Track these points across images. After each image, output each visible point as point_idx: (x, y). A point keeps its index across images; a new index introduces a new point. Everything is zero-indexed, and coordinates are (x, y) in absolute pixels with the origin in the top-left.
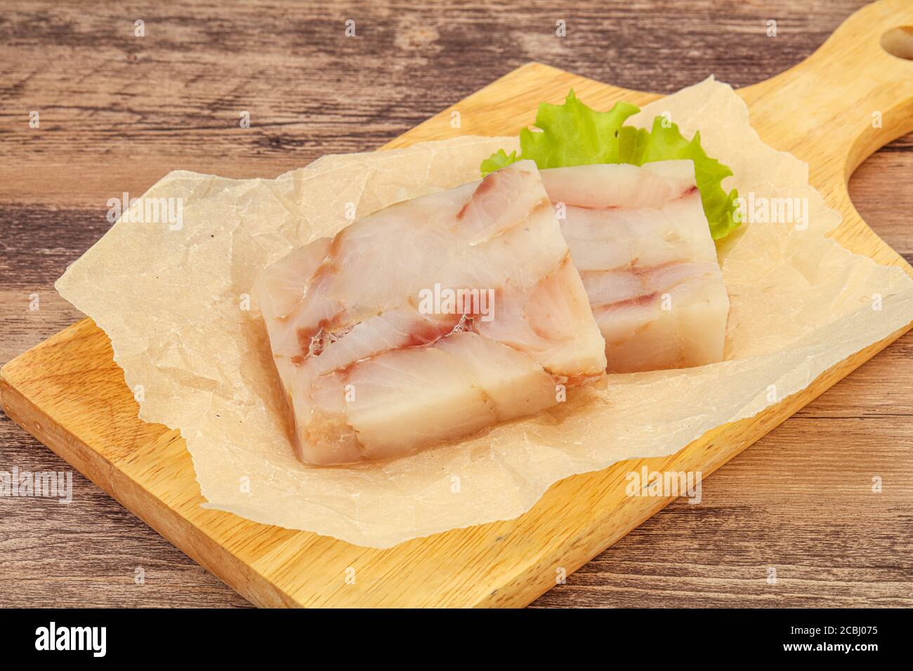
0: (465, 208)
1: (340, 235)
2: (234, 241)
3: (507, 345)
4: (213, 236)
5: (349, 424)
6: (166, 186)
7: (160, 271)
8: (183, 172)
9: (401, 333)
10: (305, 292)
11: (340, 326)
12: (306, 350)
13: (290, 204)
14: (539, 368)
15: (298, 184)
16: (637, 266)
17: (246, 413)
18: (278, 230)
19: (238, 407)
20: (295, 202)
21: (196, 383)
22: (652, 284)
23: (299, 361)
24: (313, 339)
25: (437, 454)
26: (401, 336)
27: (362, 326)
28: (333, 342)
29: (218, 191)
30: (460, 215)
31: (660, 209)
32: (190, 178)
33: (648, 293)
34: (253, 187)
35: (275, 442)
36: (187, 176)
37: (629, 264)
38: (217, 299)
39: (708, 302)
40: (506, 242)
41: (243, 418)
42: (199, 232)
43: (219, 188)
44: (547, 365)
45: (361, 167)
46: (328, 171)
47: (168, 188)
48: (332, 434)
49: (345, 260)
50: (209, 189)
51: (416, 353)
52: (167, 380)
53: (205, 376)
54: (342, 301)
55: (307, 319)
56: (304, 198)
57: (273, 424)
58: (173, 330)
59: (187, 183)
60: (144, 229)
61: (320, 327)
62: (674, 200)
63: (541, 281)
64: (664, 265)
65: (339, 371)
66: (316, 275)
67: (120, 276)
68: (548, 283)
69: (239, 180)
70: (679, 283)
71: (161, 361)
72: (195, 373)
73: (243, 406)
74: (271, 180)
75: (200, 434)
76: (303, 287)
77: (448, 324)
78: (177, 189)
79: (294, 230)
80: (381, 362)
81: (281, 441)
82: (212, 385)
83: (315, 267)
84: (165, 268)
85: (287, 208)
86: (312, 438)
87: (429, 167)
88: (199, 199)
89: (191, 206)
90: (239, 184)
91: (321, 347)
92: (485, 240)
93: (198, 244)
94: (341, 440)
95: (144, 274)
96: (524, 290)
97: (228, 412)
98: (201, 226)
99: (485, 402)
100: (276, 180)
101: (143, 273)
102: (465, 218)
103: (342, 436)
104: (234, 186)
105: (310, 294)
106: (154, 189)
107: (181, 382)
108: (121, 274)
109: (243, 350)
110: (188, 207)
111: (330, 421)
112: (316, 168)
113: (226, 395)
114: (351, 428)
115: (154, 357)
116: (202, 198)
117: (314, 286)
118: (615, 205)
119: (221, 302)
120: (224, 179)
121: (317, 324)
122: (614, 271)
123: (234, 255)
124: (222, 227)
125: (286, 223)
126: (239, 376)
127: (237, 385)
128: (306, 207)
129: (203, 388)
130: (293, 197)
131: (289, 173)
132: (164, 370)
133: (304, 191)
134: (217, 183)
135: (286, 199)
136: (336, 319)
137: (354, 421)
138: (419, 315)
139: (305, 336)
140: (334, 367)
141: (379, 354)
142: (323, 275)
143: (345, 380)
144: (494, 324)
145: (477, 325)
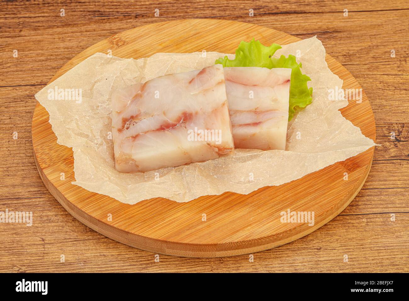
0: (193, 80)
1: (146, 83)
4: (107, 79)
5: (132, 158)
6: (92, 58)
8: (100, 53)
9: (158, 124)
11: (138, 119)
12: (123, 127)
13: (141, 70)
14: (205, 143)
15: (145, 63)
16: (257, 110)
17: (98, 148)
18: (134, 78)
19: (95, 145)
20: (143, 70)
21: (81, 135)
22: (261, 118)
23: (120, 131)
24: (127, 123)
27: (145, 120)
28: (133, 125)
29: (114, 62)
30: (190, 82)
31: (273, 88)
33: (258, 122)
35: (107, 160)
36: (102, 55)
37: (254, 109)
40: (204, 95)
41: (97, 150)
42: (101, 78)
45: (170, 59)
46: (157, 59)
48: (126, 161)
49: (146, 93)
50: (110, 61)
51: (162, 133)
53: (84, 133)
54: (140, 109)
55: (126, 115)
56: (146, 69)
57: (108, 153)
59: (101, 58)
60: (79, 74)
61: (131, 118)
62: (280, 85)
63: (213, 111)
64: (268, 111)
65: (133, 137)
66: (134, 97)
68: (215, 111)
70: (271, 119)
71: (68, 125)
72: (81, 131)
73: (97, 145)
76: (129, 101)
77: (175, 123)
78: (97, 60)
79: (140, 80)
80: (148, 135)
81: (109, 159)
82: (87, 136)
83: (135, 94)
84: (83, 90)
85: (139, 71)
86: (119, 162)
87: (197, 61)
88: (105, 65)
91: (129, 126)
92: (197, 93)
93: (99, 82)
94: (129, 164)
96: (206, 113)
98: (103, 75)
99: (185, 154)
100: (137, 61)
102: (192, 84)
103: (130, 162)
104: (121, 61)
105: (130, 104)
106: (87, 59)
107: (75, 134)
109: (105, 123)
110: (100, 67)
111: (126, 156)
112: (153, 58)
113: (92, 140)
114: (133, 160)
115: (66, 124)
116: (107, 64)
117: (132, 102)
118: (256, 84)
120: (117, 58)
121: (130, 117)
122: (248, 111)
123: (113, 86)
124: (112, 75)
125: (137, 77)
126: (99, 134)
127: (97, 137)
128: (146, 73)
129: (83, 137)
130: (143, 67)
131: (143, 58)
132: (69, 129)
133: (147, 66)
134: (114, 59)
135: (139, 68)
136: (137, 116)
137: (134, 157)
138: (166, 118)
139: (125, 121)
140: (131, 135)
141: (148, 132)
142: (137, 97)
143: (134, 141)
144: (192, 125)
145: (186, 124)
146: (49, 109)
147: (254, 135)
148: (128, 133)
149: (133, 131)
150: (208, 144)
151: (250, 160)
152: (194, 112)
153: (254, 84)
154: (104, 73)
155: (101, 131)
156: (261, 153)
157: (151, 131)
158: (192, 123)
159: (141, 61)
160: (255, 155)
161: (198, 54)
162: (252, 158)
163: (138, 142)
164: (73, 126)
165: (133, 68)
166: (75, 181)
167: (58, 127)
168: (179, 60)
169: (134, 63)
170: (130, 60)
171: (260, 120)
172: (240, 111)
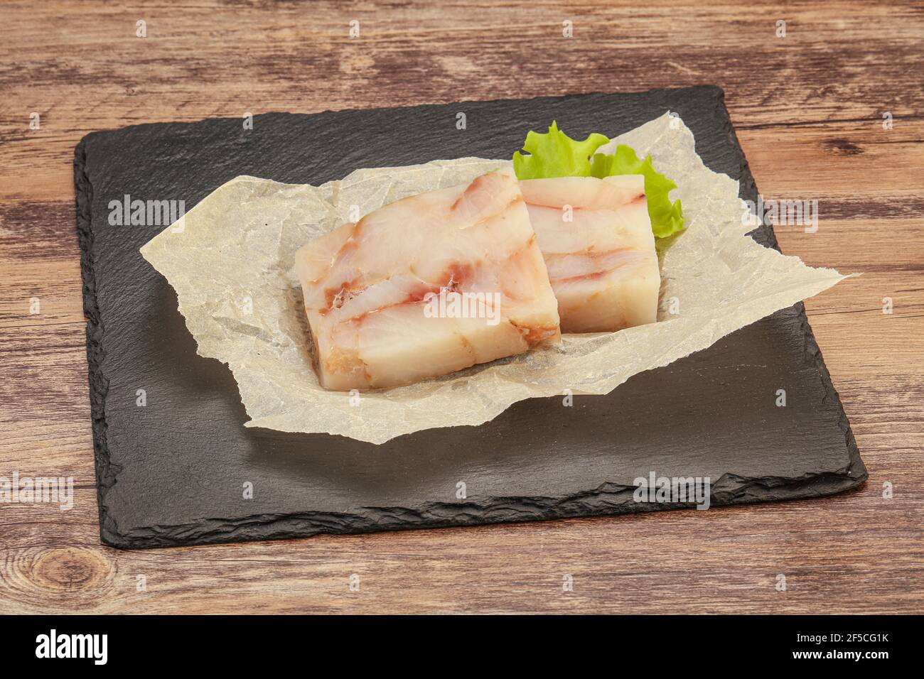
0: (458, 202)
1: (362, 220)
2: (283, 228)
4: (266, 225)
5: (360, 358)
6: (232, 186)
7: (223, 247)
8: (246, 177)
9: (403, 293)
10: (332, 263)
11: (357, 287)
12: (330, 304)
13: (330, 205)
14: (507, 321)
15: (336, 191)
16: (592, 251)
17: (281, 352)
18: (319, 222)
19: (275, 348)
20: (333, 205)
21: (242, 329)
22: (603, 265)
23: (324, 312)
24: (336, 296)
25: (427, 386)
27: (374, 287)
28: (351, 299)
29: (273, 192)
30: (454, 207)
31: (614, 210)
32: (251, 181)
33: (599, 271)
34: (301, 190)
35: (303, 373)
36: (249, 180)
37: (586, 250)
38: (265, 270)
40: (487, 227)
41: (279, 356)
42: (255, 222)
43: (274, 190)
44: (512, 318)
45: (385, 179)
46: (359, 182)
47: (233, 188)
48: (346, 365)
49: (364, 240)
50: (266, 190)
51: (414, 307)
52: (220, 326)
53: (251, 324)
54: (360, 269)
55: (333, 282)
56: (340, 202)
57: (302, 360)
58: (227, 291)
59: (250, 185)
60: (212, 216)
61: (342, 287)
63: (511, 256)
64: (613, 252)
65: (354, 320)
66: (342, 250)
68: (517, 258)
69: (291, 185)
70: (623, 265)
71: (216, 313)
72: (243, 322)
73: (279, 347)
74: (315, 187)
75: (243, 366)
76: (331, 259)
77: (439, 285)
78: (240, 188)
79: (332, 224)
80: (386, 313)
81: (307, 371)
82: (256, 331)
83: (340, 245)
84: (227, 245)
85: (327, 208)
86: (331, 368)
87: (440, 180)
88: (258, 198)
89: (251, 202)
90: (291, 187)
91: (342, 303)
92: (472, 225)
93: (254, 229)
94: (353, 371)
95: (211, 248)
96: (498, 263)
97: (267, 351)
98: (258, 217)
99: (466, 346)
100: (319, 188)
101: (209, 247)
102: (458, 209)
103: (354, 368)
104: (286, 188)
105: (336, 264)
107: (232, 328)
110: (248, 203)
111: (345, 355)
112: (350, 179)
113: (266, 338)
114: (361, 361)
115: (211, 309)
116: (261, 196)
117: (339, 259)
118: (579, 206)
119: (269, 273)
120: (280, 183)
121: (339, 286)
122: (574, 254)
123: (282, 239)
124: (275, 218)
125: (326, 218)
126: (278, 326)
127: (275, 332)
128: (341, 209)
129: (249, 334)
130: (331, 201)
131: (330, 182)
132: (218, 319)
133: (340, 196)
134: (273, 186)
135: (326, 202)
136: (354, 282)
137: (363, 356)
138: (417, 279)
139: (330, 294)
140: (351, 317)
141: (385, 307)
142: (347, 250)
143: (359, 326)
144: (473, 287)
145: (461, 288)
146: (174, 281)
147: (595, 296)
149: (351, 308)
150: (512, 323)
152: (473, 263)
153: (575, 206)
154: (260, 213)
157: (391, 306)
158: (474, 285)
159: (326, 188)
161: (439, 166)
162: (598, 344)
163: (366, 327)
164: (225, 311)
165: (314, 204)
166: (250, 419)
167: (197, 320)
168: (404, 178)
169: (314, 193)
170: (305, 188)
171: (604, 268)
172: (559, 254)
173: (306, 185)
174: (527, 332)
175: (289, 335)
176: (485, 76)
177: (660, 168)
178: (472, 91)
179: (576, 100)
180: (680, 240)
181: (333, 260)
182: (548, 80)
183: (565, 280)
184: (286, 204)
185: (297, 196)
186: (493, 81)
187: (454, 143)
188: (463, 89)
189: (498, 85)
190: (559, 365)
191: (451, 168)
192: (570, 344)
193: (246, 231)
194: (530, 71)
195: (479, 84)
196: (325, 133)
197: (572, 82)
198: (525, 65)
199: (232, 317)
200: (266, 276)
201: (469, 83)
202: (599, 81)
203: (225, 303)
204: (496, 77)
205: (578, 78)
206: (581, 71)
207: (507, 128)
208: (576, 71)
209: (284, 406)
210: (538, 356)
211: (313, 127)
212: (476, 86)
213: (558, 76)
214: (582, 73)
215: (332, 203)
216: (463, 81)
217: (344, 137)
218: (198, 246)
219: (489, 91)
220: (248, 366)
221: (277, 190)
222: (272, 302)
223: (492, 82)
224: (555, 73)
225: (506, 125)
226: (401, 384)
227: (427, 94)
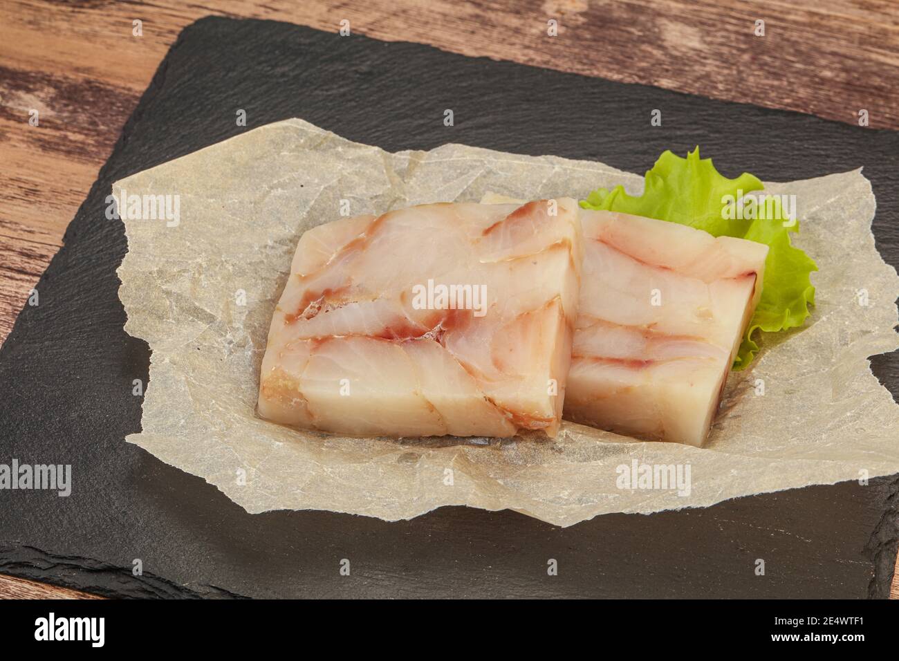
0: (495, 225)
1: (384, 217)
2: (321, 194)
3: (463, 365)
4: (302, 186)
5: (299, 391)
6: (277, 128)
7: (230, 202)
8: (301, 121)
9: (381, 323)
10: (332, 259)
11: (338, 300)
12: (301, 311)
13: (398, 179)
14: (480, 396)
15: (414, 164)
16: (652, 330)
17: (231, 353)
18: (371, 198)
19: (226, 345)
20: (403, 180)
21: (197, 313)
22: (654, 352)
24: (313, 303)
25: (378, 445)
26: (380, 327)
27: (355, 306)
28: (327, 311)
29: (330, 148)
30: (487, 232)
31: (708, 283)
32: (305, 128)
33: (644, 358)
34: (367, 153)
35: (243, 387)
36: (303, 125)
37: (645, 326)
38: (270, 243)
39: (692, 385)
40: (511, 269)
41: (226, 358)
42: (289, 179)
43: (332, 145)
44: (489, 395)
45: (478, 164)
46: (447, 159)
47: (278, 131)
48: (285, 394)
49: (376, 241)
50: (321, 143)
52: (168, 302)
53: (206, 309)
54: (353, 277)
55: (316, 285)
56: (414, 179)
57: (251, 369)
58: (199, 260)
59: (301, 133)
60: (234, 161)
61: (323, 294)
62: (727, 279)
63: (521, 315)
64: (678, 338)
65: (315, 340)
66: (348, 246)
67: (186, 194)
68: (526, 318)
69: (357, 144)
70: (679, 359)
71: (168, 284)
72: (197, 304)
73: (231, 346)
74: (388, 153)
75: (167, 360)
76: (333, 253)
77: (423, 327)
78: (288, 134)
79: (388, 203)
80: (351, 344)
82: (211, 319)
83: (352, 238)
84: (236, 201)
85: (391, 182)
87: (544, 181)
88: (307, 150)
89: (296, 153)
90: (356, 146)
91: (317, 314)
92: (496, 261)
93: (283, 189)
94: (293, 403)
95: (212, 201)
96: (502, 319)
97: (214, 348)
98: (294, 175)
99: (432, 411)
100: (393, 155)
101: (211, 198)
102: (490, 235)
103: (294, 401)
104: (349, 147)
105: (333, 263)
106: (264, 129)
107: (182, 308)
108: (188, 193)
109: (266, 296)
110: (292, 154)
111: (286, 382)
112: (437, 153)
113: (221, 331)
114: (301, 396)
115: (163, 279)
116: (311, 149)
117: (340, 256)
118: (668, 266)
119: (273, 248)
120: (341, 138)
121: (322, 291)
122: (627, 327)
123: (312, 208)
124: (316, 181)
125: (383, 195)
126: (244, 318)
127: (236, 325)
128: (412, 187)
129: (201, 320)
130: (404, 174)
131: (408, 151)
132: (168, 293)
133: (418, 172)
134: (333, 140)
135: (395, 175)
136: (338, 292)
137: (303, 389)
138: (403, 312)
139: (309, 298)
140: (313, 335)
141: (354, 335)
142: (356, 246)
143: (315, 349)
144: (461, 342)
145: (447, 338)
146: (133, 233)
147: (627, 390)
148: (306, 328)
149: (319, 326)
150: (490, 400)
151: (602, 457)
153: (663, 265)
154: (301, 170)
155: (250, 312)
156: (632, 444)
157: (361, 335)
159: (402, 157)
160: (614, 447)
161: (552, 163)
162: (606, 451)
164: (183, 286)
165: (376, 173)
166: (139, 430)
167: (138, 288)
168: (502, 169)
169: (382, 161)
170: (373, 151)
171: (651, 357)
172: (609, 323)
173: (376, 148)
174: (511, 416)
175: (253, 333)
176: (705, 58)
177: (822, 237)
178: (678, 73)
179: (782, 119)
180: (794, 340)
181: (334, 256)
182: (776, 83)
183: (598, 359)
184: (340, 165)
185: (360, 159)
186: (711, 66)
187: (606, 136)
188: (669, 68)
189: (713, 74)
190: (546, 465)
191: (565, 170)
192: (573, 442)
193: (272, 188)
194: (762, 66)
195: (690, 66)
196: (464, 84)
197: (803, 93)
198: (760, 57)
199: (187, 294)
200: (268, 251)
201: (679, 64)
202: (838, 99)
203: (186, 274)
204: (717, 63)
205: (815, 88)
206: (824, 81)
207: (679, 133)
208: (817, 80)
209: (183, 426)
210: (527, 446)
211: (455, 73)
212: (687, 68)
213: (792, 80)
214: (823, 84)
215: (403, 177)
216: (675, 57)
217: (482, 95)
218: (197, 194)
219: (698, 79)
220: (173, 362)
221: (336, 146)
222: (256, 285)
223: (708, 69)
224: (789, 75)
225: (680, 129)
226: (350, 433)
227: (622, 65)
